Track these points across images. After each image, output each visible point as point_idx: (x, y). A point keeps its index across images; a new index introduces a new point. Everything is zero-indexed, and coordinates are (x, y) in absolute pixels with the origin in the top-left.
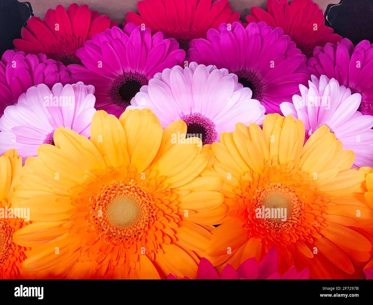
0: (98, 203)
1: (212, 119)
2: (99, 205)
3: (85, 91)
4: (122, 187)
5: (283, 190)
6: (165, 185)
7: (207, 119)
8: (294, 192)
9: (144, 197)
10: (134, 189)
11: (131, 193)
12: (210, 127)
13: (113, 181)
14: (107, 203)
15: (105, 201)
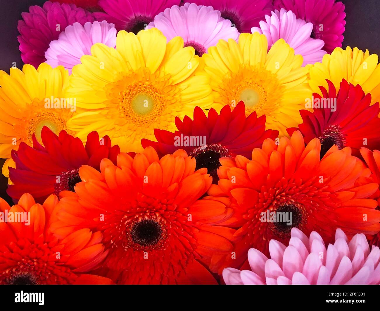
0: (125, 98)
1: (203, 45)
2: (126, 99)
3: (108, 27)
4: (140, 86)
5: (254, 86)
6: (171, 81)
7: (199, 44)
8: (261, 86)
9: (157, 92)
10: (149, 86)
11: (148, 90)
12: (201, 51)
13: (135, 81)
14: (131, 97)
15: (130, 96)
